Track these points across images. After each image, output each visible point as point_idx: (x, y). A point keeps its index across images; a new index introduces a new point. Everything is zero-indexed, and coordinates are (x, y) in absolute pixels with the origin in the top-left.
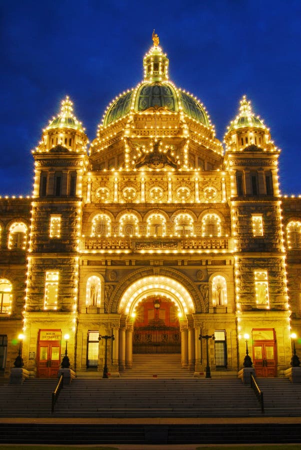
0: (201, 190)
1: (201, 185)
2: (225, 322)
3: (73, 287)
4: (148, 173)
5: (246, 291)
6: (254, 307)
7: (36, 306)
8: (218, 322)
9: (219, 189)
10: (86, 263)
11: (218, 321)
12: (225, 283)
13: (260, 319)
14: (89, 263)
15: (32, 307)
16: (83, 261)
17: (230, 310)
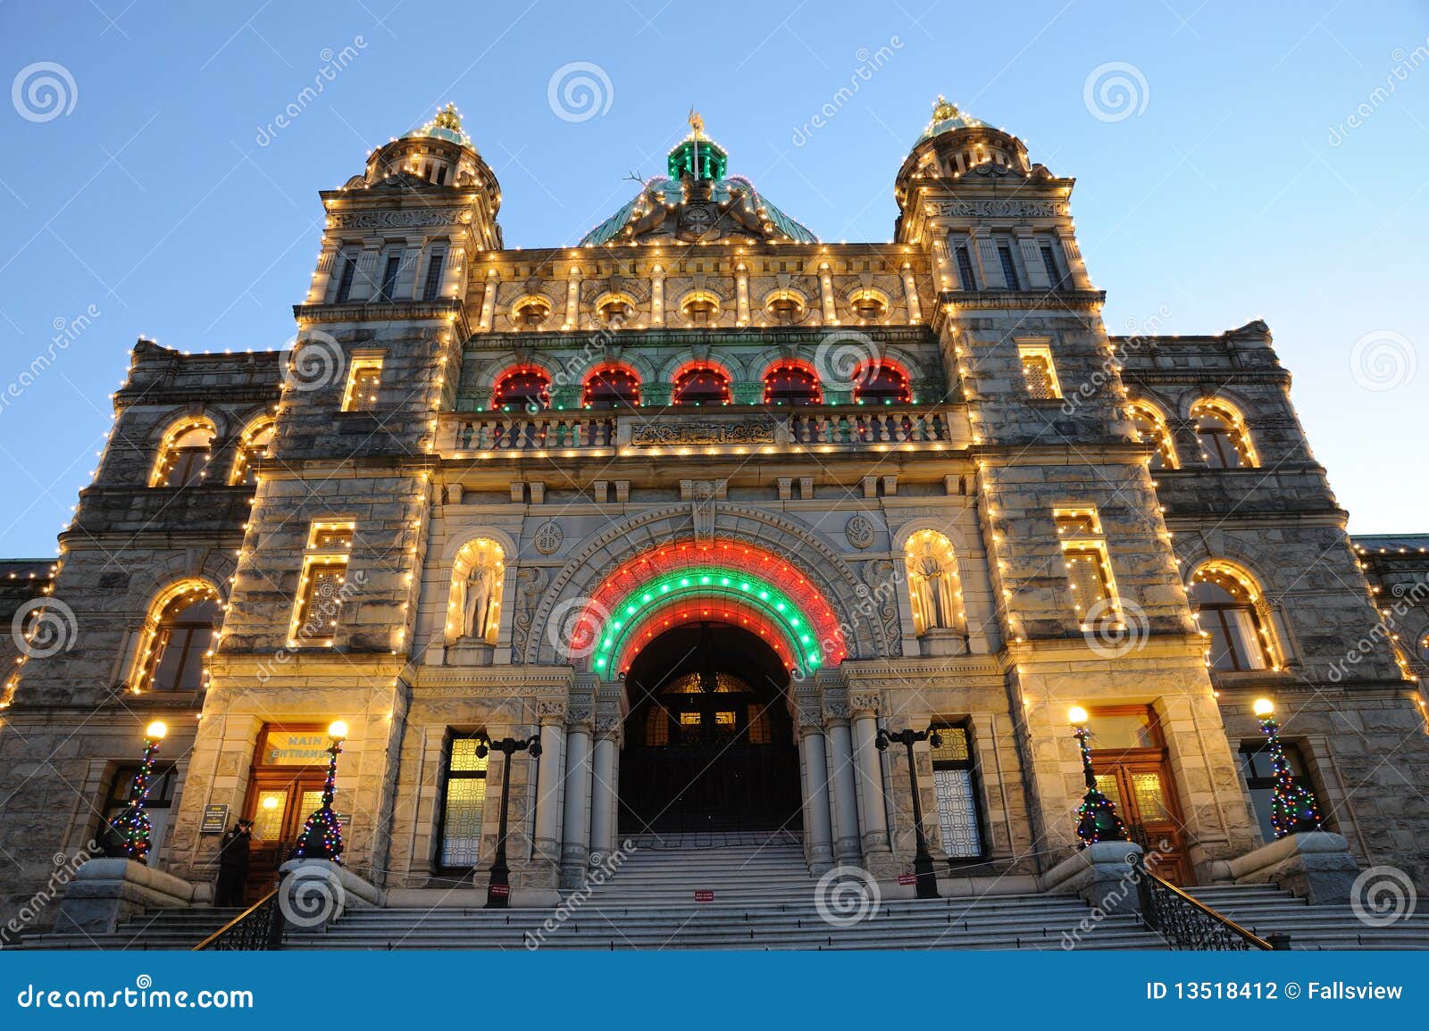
0: (841, 295)
1: (838, 285)
2: (968, 689)
3: (400, 570)
4: (672, 249)
5: (1035, 574)
6: (1069, 626)
7: (257, 636)
8: (940, 690)
9: (897, 293)
10: (455, 496)
11: (940, 684)
12: (950, 555)
13: (1099, 667)
14: (467, 494)
15: (242, 638)
16: (445, 493)
17: (979, 645)
